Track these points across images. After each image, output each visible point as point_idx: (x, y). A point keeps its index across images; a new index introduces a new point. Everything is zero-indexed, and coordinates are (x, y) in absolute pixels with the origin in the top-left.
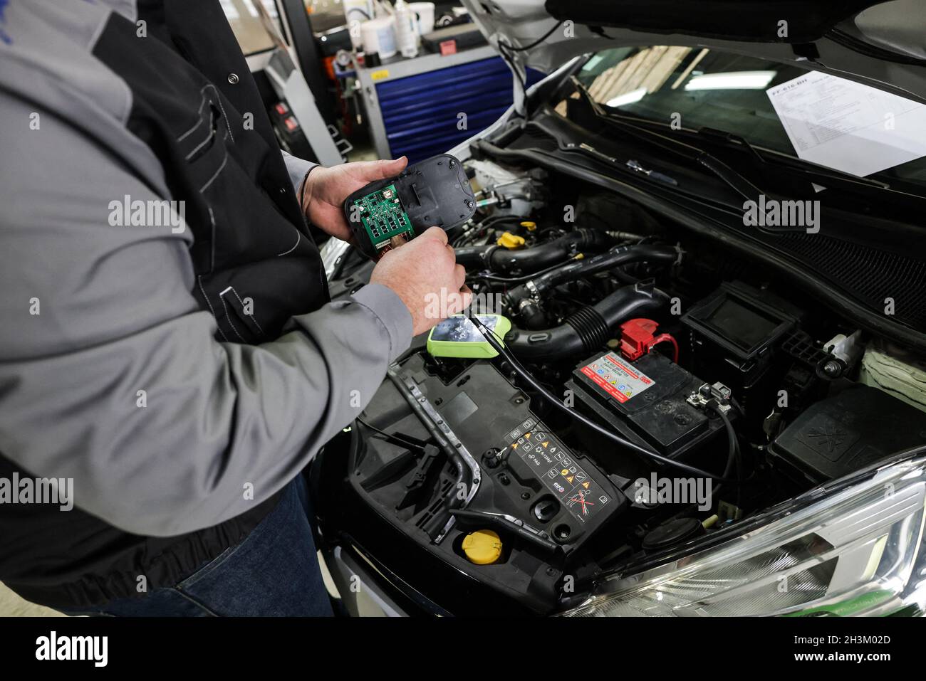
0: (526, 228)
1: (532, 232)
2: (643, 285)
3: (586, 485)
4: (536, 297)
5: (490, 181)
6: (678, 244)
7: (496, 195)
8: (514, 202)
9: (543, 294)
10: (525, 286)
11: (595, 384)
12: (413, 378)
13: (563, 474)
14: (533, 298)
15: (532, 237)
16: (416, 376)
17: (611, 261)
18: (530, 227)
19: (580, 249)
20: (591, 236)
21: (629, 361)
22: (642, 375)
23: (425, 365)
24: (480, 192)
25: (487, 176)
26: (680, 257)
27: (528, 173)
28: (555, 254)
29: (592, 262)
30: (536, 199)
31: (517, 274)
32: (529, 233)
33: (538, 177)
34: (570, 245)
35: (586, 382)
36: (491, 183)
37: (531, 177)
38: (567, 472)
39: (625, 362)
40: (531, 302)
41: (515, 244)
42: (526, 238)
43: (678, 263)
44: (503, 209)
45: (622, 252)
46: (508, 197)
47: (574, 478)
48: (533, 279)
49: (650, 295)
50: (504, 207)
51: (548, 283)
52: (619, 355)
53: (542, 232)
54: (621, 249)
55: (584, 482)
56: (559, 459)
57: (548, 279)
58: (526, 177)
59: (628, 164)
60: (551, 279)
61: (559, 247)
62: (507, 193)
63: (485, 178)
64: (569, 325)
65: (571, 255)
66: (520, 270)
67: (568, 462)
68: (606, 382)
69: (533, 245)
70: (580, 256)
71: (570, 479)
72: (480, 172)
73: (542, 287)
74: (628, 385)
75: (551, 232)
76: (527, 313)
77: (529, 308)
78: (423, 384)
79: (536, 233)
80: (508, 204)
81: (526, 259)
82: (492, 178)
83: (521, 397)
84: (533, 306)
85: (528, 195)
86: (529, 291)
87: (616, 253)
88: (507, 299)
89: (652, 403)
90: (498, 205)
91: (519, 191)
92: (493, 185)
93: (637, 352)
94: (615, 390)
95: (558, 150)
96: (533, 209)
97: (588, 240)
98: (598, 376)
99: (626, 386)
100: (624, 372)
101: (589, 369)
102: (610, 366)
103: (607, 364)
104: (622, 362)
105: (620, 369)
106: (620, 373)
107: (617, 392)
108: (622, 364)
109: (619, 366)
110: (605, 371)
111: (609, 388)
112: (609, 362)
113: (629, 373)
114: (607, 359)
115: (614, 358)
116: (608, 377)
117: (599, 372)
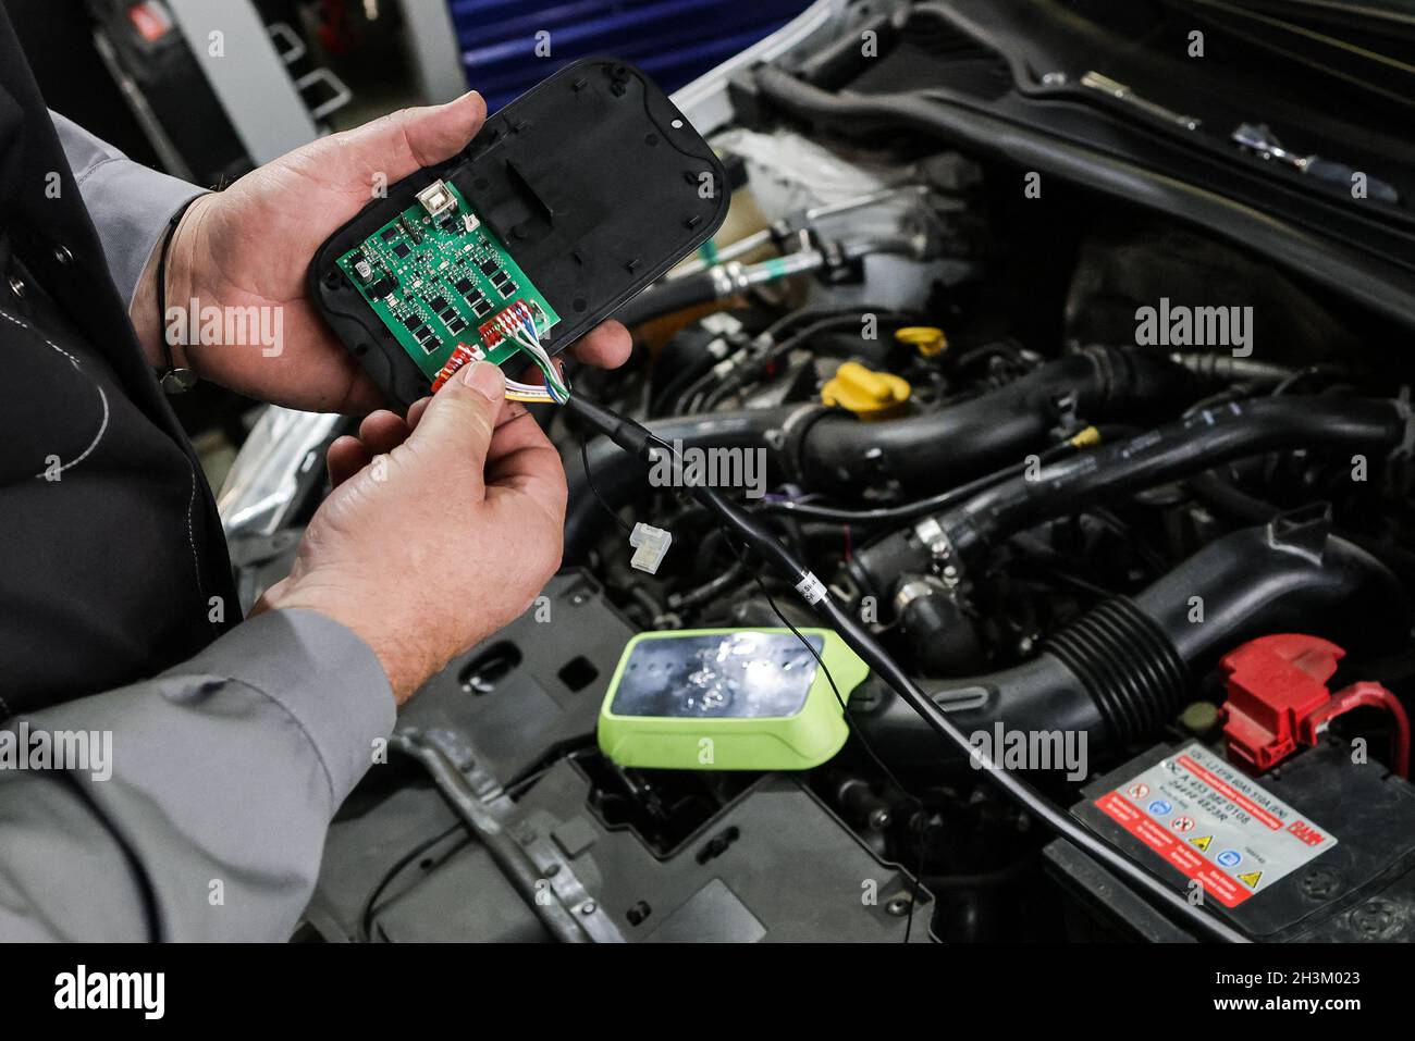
0: (912, 349)
1: (933, 359)
2: (1294, 526)
4: (950, 570)
5: (794, 197)
6: (1406, 393)
7: (815, 241)
8: (875, 265)
9: (970, 559)
10: (912, 535)
12: (553, 838)
14: (940, 575)
15: (935, 377)
16: (563, 831)
17: (1188, 450)
18: (928, 345)
19: (1089, 413)
20: (1124, 370)
21: (1253, 772)
22: (1292, 816)
23: (592, 798)
24: (764, 235)
25: (785, 183)
27: (919, 170)
28: (1006, 431)
29: (1126, 454)
30: (945, 254)
31: (887, 495)
32: (922, 364)
33: (951, 182)
34: (1055, 400)
36: (800, 202)
37: (929, 182)
39: (1238, 775)
40: (932, 586)
41: (880, 400)
42: (915, 380)
43: (1404, 453)
44: (839, 289)
45: (1224, 421)
46: (854, 250)
48: (938, 512)
49: (1316, 560)
50: (843, 282)
51: (987, 525)
52: (1218, 753)
53: (965, 359)
54: (1219, 410)
57: (985, 512)
58: (912, 182)
59: (1240, 137)
60: (995, 511)
61: (1020, 409)
62: (852, 236)
63: (781, 191)
64: (1058, 661)
65: (1058, 432)
66: (894, 484)
68: (1177, 842)
69: (937, 403)
70: (1089, 435)
72: (764, 169)
73: (968, 536)
74: (1249, 851)
75: (995, 360)
76: (921, 620)
77: (925, 607)
78: (587, 857)
79: (945, 362)
80: (855, 271)
81: (916, 447)
82: (800, 186)
83: (904, 895)
84: (938, 599)
85: (919, 242)
86: (926, 550)
87: (1205, 422)
88: (853, 577)
89: (1324, 907)
90: (822, 274)
91: (888, 229)
92: (804, 212)
93: (1274, 744)
94: (1207, 867)
95: (1014, 95)
96: (937, 286)
97: (1112, 387)
98: (1152, 822)
99: (1244, 854)
100: (1237, 807)
101: (1122, 799)
102: (1191, 789)
103: (1180, 782)
104: (1230, 777)
105: (1223, 797)
106: (1223, 811)
107: (1213, 874)
108: (1229, 783)
109: (1218, 789)
110: (1175, 805)
111: (1189, 861)
112: (1186, 778)
113: (1251, 812)
114: (1177, 765)
115: (1203, 765)
116: (1185, 825)
117: (1156, 811)
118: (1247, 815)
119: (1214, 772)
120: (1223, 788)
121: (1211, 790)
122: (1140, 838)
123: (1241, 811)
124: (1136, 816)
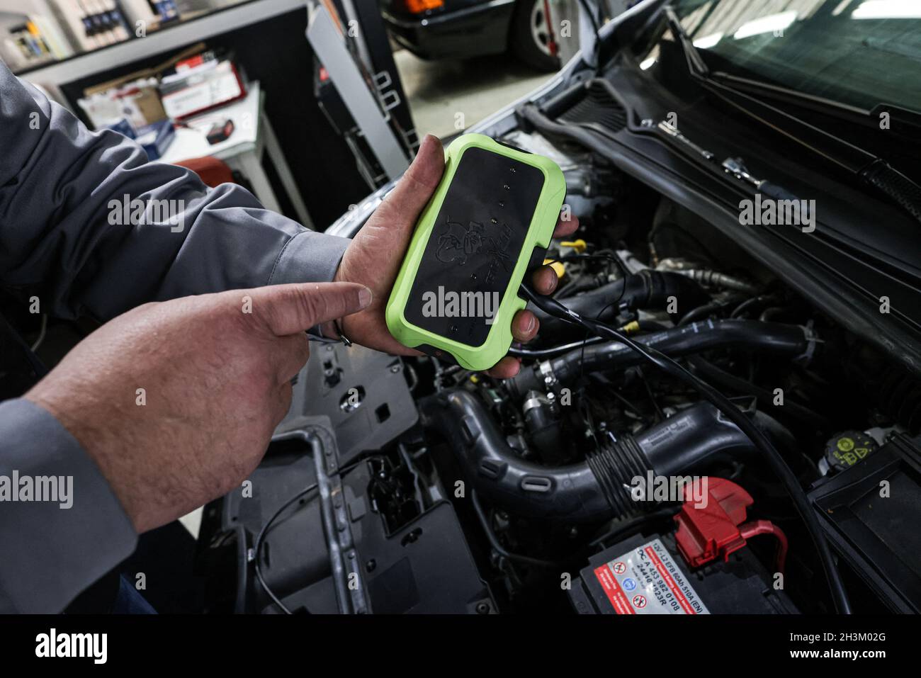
4: (551, 395)
6: (811, 323)
10: (538, 368)
14: (546, 396)
18: (577, 247)
20: (659, 286)
26: (811, 349)
29: (648, 344)
30: (599, 194)
34: (617, 304)
40: (542, 402)
43: (806, 357)
48: (551, 358)
54: (702, 324)
59: (726, 165)
65: (618, 321)
70: (634, 325)
73: (567, 374)
77: (536, 413)
83: (486, 602)
84: (543, 410)
85: (587, 189)
86: (542, 379)
93: (702, 556)
95: (626, 130)
97: (652, 293)
98: (623, 595)
100: (673, 596)
101: (609, 571)
102: (649, 574)
103: (644, 567)
104: (673, 570)
105: (667, 586)
106: (665, 598)
108: (672, 574)
109: (664, 578)
110: (638, 584)
112: (648, 564)
113: (680, 602)
114: (645, 553)
115: (659, 556)
116: (641, 602)
117: (626, 586)
118: (678, 604)
119: (664, 563)
120: (667, 578)
121: (661, 578)
122: (614, 605)
123: (675, 600)
124: (615, 588)
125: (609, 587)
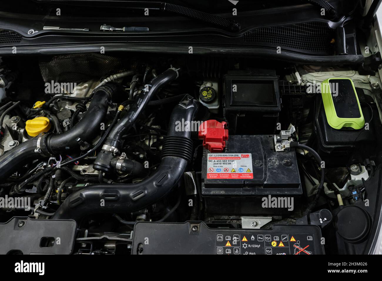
2: (186, 102)
3: (293, 239)
11: (226, 180)
13: (275, 246)
21: (223, 151)
22: (240, 155)
26: (178, 73)
29: (138, 106)
35: (220, 183)
38: (275, 243)
40: (122, 159)
43: (178, 77)
47: (282, 242)
49: (193, 106)
55: (290, 239)
56: (262, 240)
66: (86, 143)
67: (269, 237)
68: (230, 174)
70: (121, 107)
71: (281, 245)
76: (127, 168)
77: (125, 164)
86: (111, 152)
89: (264, 166)
93: (223, 144)
94: (240, 174)
98: (221, 174)
99: (242, 167)
100: (230, 160)
101: (210, 174)
102: (218, 163)
103: (215, 163)
104: (221, 155)
105: (225, 160)
106: (229, 162)
107: (242, 175)
108: (222, 156)
109: (222, 159)
110: (220, 167)
111: (236, 176)
112: (215, 161)
113: (233, 159)
114: (211, 160)
115: (214, 157)
116: (226, 170)
117: (219, 171)
119: (217, 156)
120: (223, 158)
121: (222, 160)
122: (223, 178)
123: (231, 160)
124: (217, 175)
125: (216, 177)
